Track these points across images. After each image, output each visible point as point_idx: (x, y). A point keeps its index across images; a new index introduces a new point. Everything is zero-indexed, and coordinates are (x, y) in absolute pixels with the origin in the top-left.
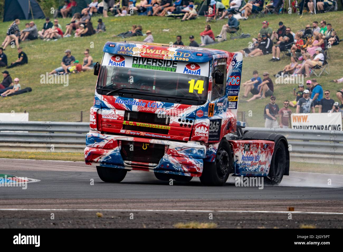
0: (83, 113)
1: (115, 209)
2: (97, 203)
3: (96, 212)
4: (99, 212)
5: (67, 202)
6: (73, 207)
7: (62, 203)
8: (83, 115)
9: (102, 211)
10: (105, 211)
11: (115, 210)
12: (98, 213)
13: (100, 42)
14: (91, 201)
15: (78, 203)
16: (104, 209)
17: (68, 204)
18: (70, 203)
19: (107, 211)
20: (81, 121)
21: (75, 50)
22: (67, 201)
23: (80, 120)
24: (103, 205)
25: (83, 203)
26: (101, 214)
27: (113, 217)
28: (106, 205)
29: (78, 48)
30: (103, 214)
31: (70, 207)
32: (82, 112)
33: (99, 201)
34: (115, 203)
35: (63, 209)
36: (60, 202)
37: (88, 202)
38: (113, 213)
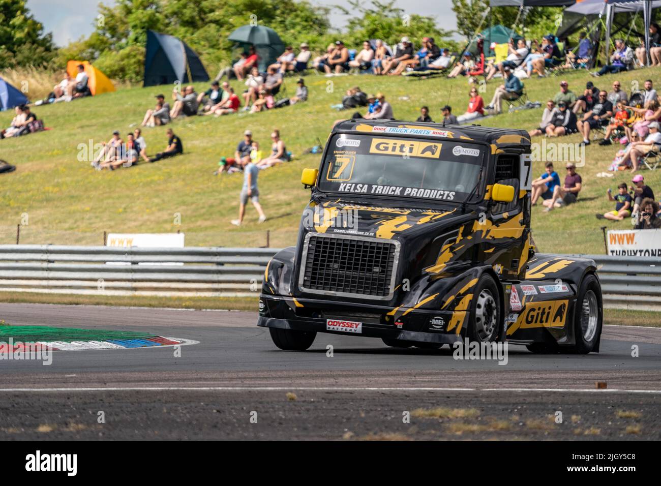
0: (271, 234)
1: (317, 387)
2: (289, 377)
3: (286, 392)
4: (291, 391)
5: (240, 376)
6: (249, 384)
7: (231, 379)
8: (271, 237)
9: (296, 390)
10: (301, 390)
11: (316, 388)
12: (290, 394)
13: (298, 119)
14: (279, 374)
15: (258, 378)
16: (299, 387)
17: (243, 380)
18: (245, 378)
19: (304, 391)
20: (268, 246)
21: (258, 132)
22: (241, 375)
23: (265, 244)
24: (298, 381)
25: (266, 378)
26: (294, 395)
27: (312, 400)
28: (303, 381)
29: (262, 129)
30: (298, 396)
31: (246, 384)
32: (268, 231)
33: (291, 374)
34: (316, 377)
35: (233, 387)
36: (230, 375)
37: (274, 376)
38: (314, 393)
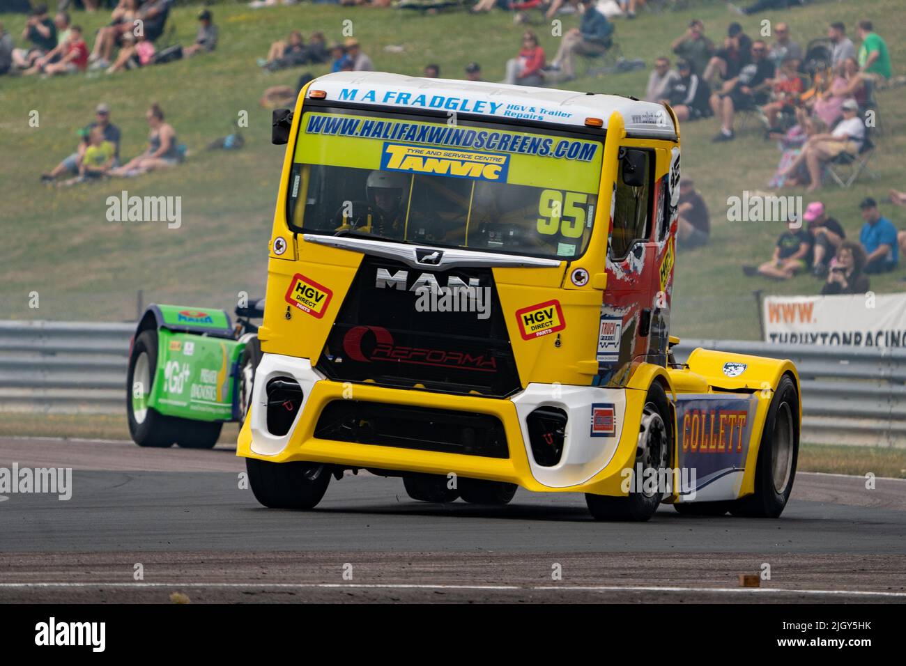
0: (145, 296)
1: (227, 582)
2: (175, 564)
3: (170, 591)
4: (179, 590)
5: (83, 561)
6: (100, 576)
7: (67, 567)
8: (145, 302)
9: (188, 588)
10: (197, 588)
11: (225, 585)
12: (176, 595)
14: (157, 557)
15: (118, 565)
16: (195, 582)
17: (88, 568)
18: (94, 565)
19: (204, 589)
21: (123, 107)
22: (85, 559)
23: (134, 316)
24: (192, 572)
26: (185, 598)
28: (203, 572)
29: (130, 102)
30: (191, 598)
31: (94, 576)
33: (180, 558)
34: (227, 563)
35: (69, 582)
36: (64, 561)
38: (222, 592)
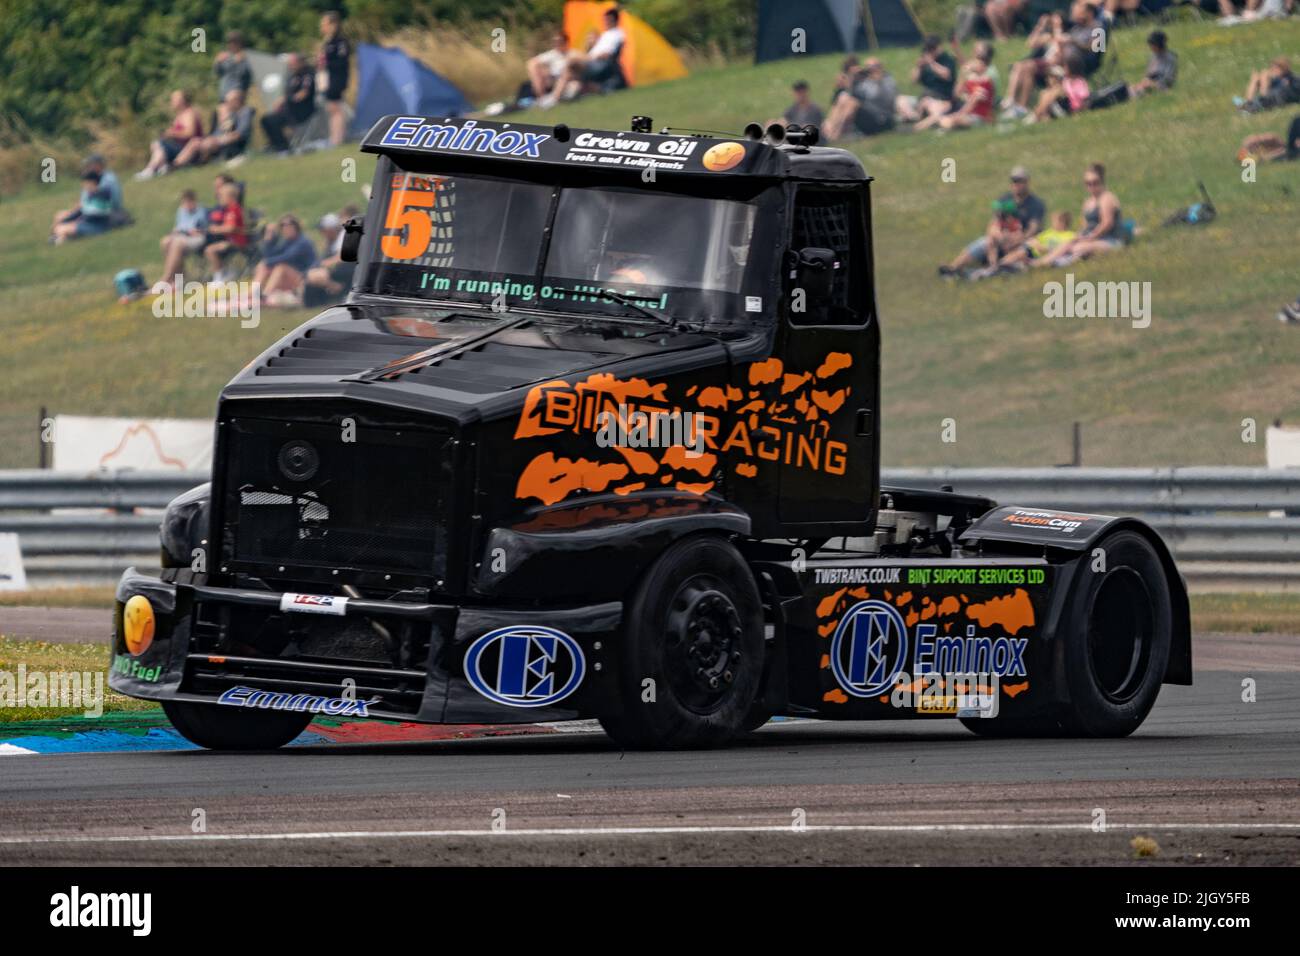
0: (1083, 431)
1: (1210, 822)
2: (1137, 798)
3: (1132, 834)
4: (1144, 833)
5: (1011, 796)
6: (1035, 816)
7: (991, 803)
8: (1083, 439)
9: (1156, 831)
10: (1168, 830)
11: (1207, 826)
12: (1140, 840)
13: (1151, 136)
14: (1111, 789)
15: (1058, 800)
16: (1165, 822)
17: (1019, 805)
18: (1024, 801)
19: (1177, 832)
20: (1076, 462)
21: (1047, 171)
22: (1013, 792)
23: (1069, 458)
24: (1160, 808)
25: (1078, 800)
26: (1151, 844)
27: (1199, 855)
28: (1175, 808)
29: (1057, 162)
30: (1162, 846)
31: (1027, 815)
32: (1077, 426)
33: (1143, 788)
34: (1208, 796)
35: (993, 823)
36: (985, 795)
37: (1099, 793)
38: (1203, 836)
